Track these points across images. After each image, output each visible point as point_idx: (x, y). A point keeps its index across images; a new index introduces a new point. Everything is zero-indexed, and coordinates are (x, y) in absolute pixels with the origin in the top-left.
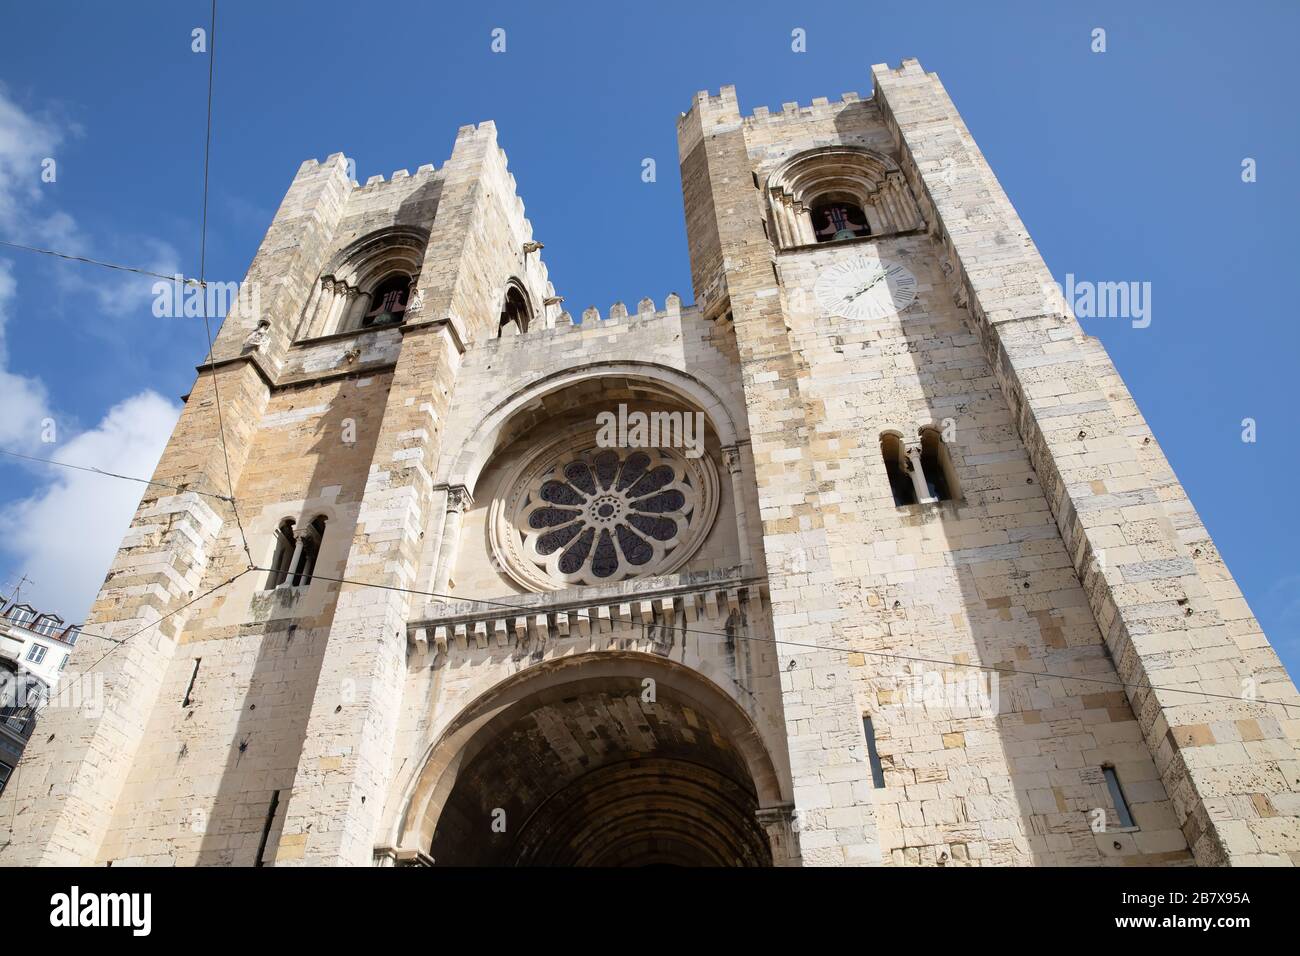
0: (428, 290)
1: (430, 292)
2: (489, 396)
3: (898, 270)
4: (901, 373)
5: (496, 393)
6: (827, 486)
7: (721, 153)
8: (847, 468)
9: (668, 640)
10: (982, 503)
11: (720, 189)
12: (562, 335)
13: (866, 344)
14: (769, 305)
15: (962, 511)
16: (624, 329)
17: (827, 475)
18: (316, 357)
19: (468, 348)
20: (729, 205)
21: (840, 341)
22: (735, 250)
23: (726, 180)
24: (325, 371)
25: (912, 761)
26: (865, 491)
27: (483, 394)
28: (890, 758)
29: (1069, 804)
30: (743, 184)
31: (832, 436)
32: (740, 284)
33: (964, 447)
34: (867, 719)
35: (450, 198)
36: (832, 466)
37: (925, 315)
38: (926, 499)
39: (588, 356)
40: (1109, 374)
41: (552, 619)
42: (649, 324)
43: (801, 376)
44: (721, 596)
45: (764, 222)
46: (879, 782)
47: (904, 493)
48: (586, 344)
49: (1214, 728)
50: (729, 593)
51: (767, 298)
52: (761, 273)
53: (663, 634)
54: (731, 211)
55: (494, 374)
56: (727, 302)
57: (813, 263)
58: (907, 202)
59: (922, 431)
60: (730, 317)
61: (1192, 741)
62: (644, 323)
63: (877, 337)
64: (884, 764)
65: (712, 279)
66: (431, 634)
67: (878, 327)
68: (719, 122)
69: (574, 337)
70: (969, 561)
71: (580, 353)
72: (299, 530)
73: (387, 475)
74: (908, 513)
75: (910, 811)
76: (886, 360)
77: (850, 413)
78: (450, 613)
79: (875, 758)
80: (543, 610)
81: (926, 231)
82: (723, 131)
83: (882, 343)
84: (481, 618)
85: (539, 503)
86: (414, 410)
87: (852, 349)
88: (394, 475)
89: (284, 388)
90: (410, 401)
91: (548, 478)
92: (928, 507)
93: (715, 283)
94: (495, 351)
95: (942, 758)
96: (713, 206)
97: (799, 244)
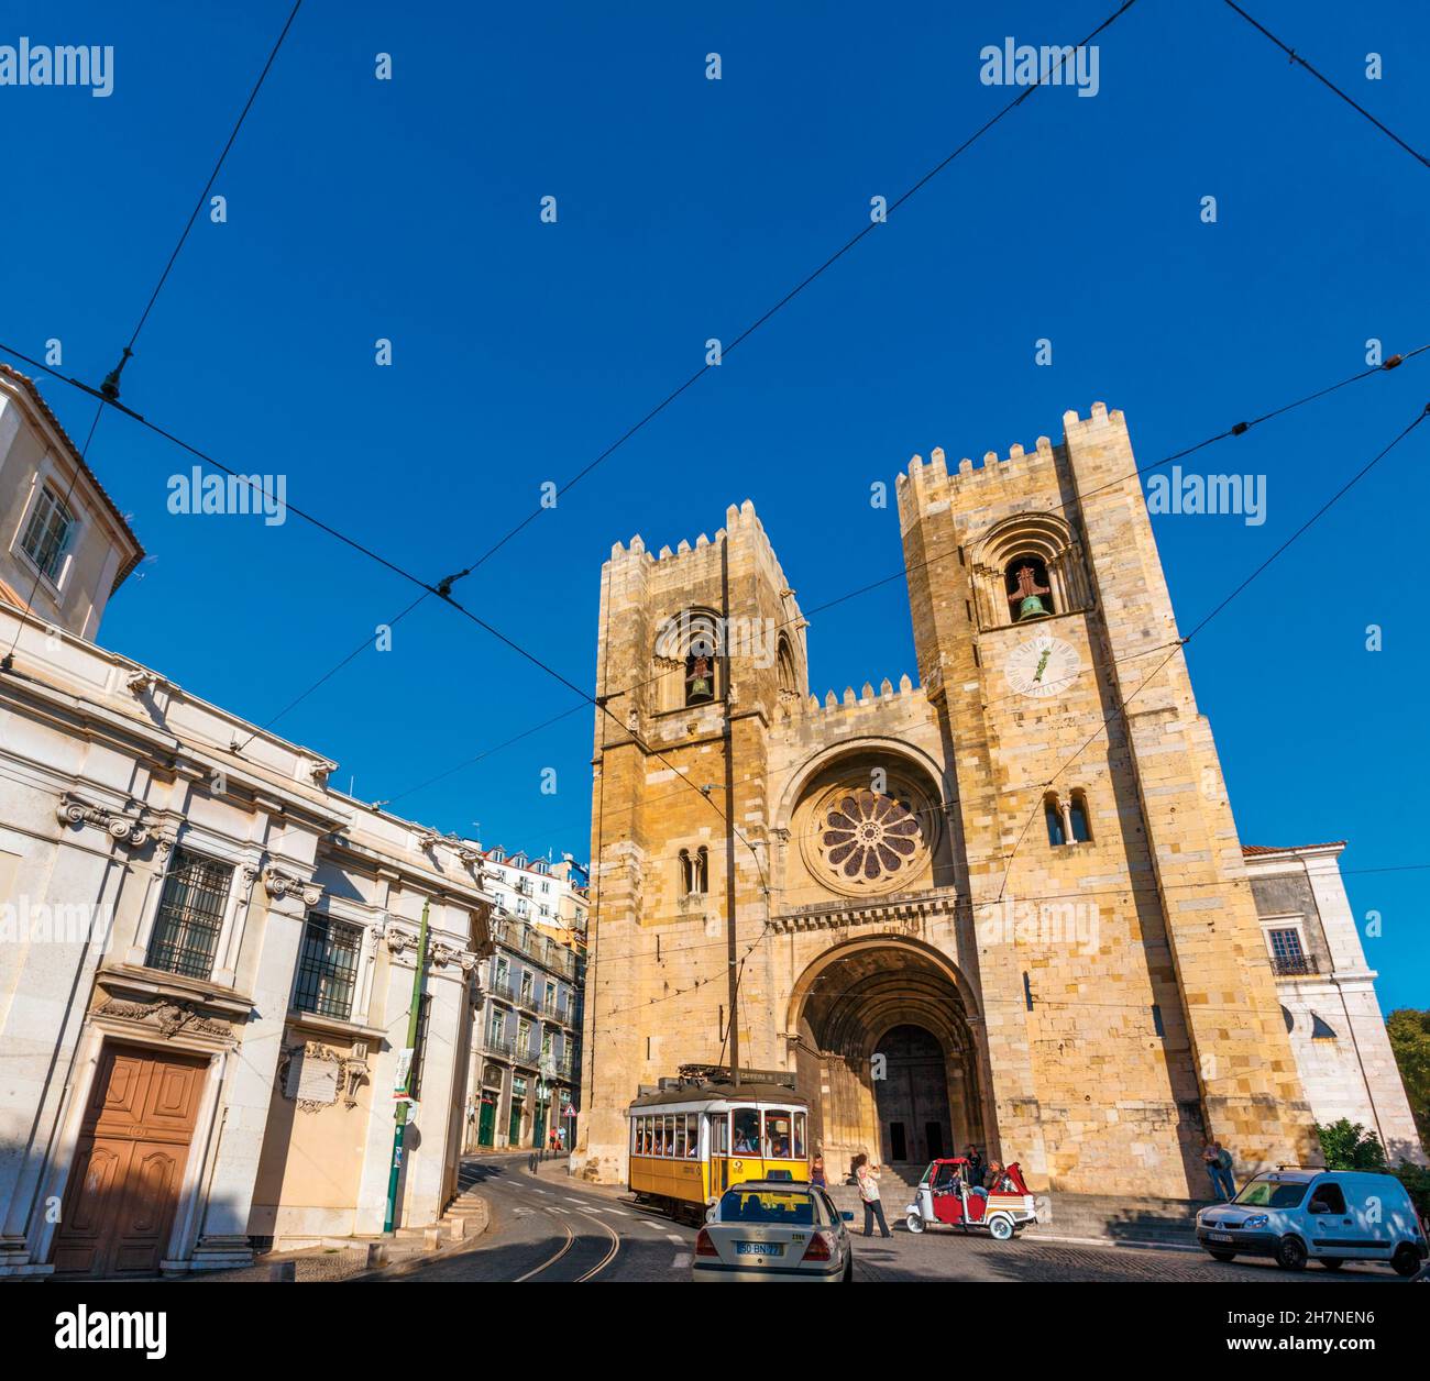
0: (739, 684)
1: (742, 685)
2: (791, 763)
3: (1068, 649)
4: (1062, 744)
5: (795, 760)
6: (1007, 832)
7: (935, 538)
8: (1021, 819)
9: (916, 928)
10: (1105, 845)
11: (935, 580)
12: (832, 713)
13: (1039, 720)
14: (973, 697)
15: (1092, 850)
16: (872, 709)
17: (1009, 823)
18: (668, 727)
19: (770, 723)
20: (943, 598)
21: (1021, 717)
22: (948, 645)
23: (940, 570)
24: (676, 740)
25: (1048, 998)
26: (1031, 835)
27: (787, 763)
28: (1037, 996)
29: (1131, 1025)
30: (953, 574)
31: (1012, 794)
32: (951, 678)
33: (1098, 804)
34: (1026, 975)
35: (736, 593)
36: (1012, 817)
37: (1084, 692)
38: (1071, 841)
39: (851, 732)
40: (1209, 749)
41: (851, 915)
42: (891, 704)
43: (992, 747)
44: (945, 904)
45: (968, 602)
46: (1030, 1008)
47: (1057, 838)
48: (850, 720)
49: (1210, 996)
50: (949, 902)
51: (971, 691)
52: (967, 668)
53: (913, 924)
54: (944, 604)
55: (791, 745)
56: (943, 692)
57: (1005, 643)
58: (1081, 576)
59: (1072, 791)
60: (945, 702)
61: (1196, 1002)
62: (887, 703)
63: (1046, 713)
64: (1034, 999)
65: (932, 668)
66: (785, 923)
67: (1051, 704)
68: (933, 500)
69: (841, 715)
70: (1093, 884)
71: (845, 729)
72: (693, 856)
73: (745, 830)
74: (1057, 852)
75: (1046, 1024)
76: (1053, 732)
77: (1026, 777)
78: (794, 913)
79: (1029, 996)
80: (845, 911)
81: (1093, 610)
82: (935, 511)
83: (1050, 718)
84: (812, 915)
85: (828, 828)
86: (750, 783)
87: (1029, 724)
88: (749, 831)
89: (654, 753)
90: (747, 777)
91: (831, 810)
92: (1071, 847)
93: (935, 672)
94: (789, 727)
95: (1065, 998)
96: (930, 599)
97: (994, 626)
